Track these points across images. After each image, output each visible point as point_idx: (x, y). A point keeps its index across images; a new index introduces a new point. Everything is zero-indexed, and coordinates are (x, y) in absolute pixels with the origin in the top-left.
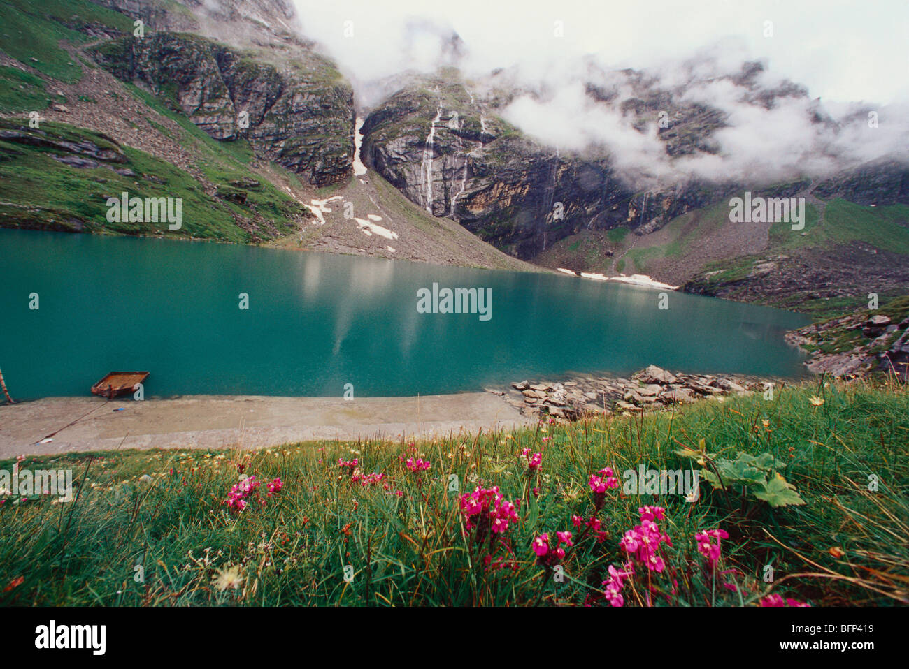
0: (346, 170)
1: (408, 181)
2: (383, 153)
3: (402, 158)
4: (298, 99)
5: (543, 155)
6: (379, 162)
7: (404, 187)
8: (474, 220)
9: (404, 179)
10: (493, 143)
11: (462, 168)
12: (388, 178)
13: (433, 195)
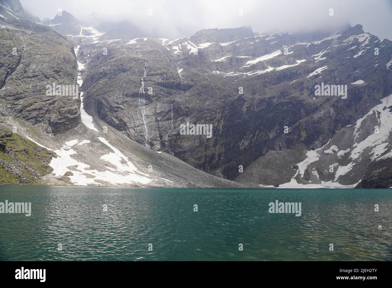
0: (77, 120)
1: (128, 124)
2: (105, 104)
3: (121, 106)
4: (33, 66)
5: (230, 96)
6: (102, 111)
7: (125, 130)
8: (185, 152)
9: (125, 124)
10: (191, 90)
11: (170, 111)
12: (111, 123)
13: (150, 134)
